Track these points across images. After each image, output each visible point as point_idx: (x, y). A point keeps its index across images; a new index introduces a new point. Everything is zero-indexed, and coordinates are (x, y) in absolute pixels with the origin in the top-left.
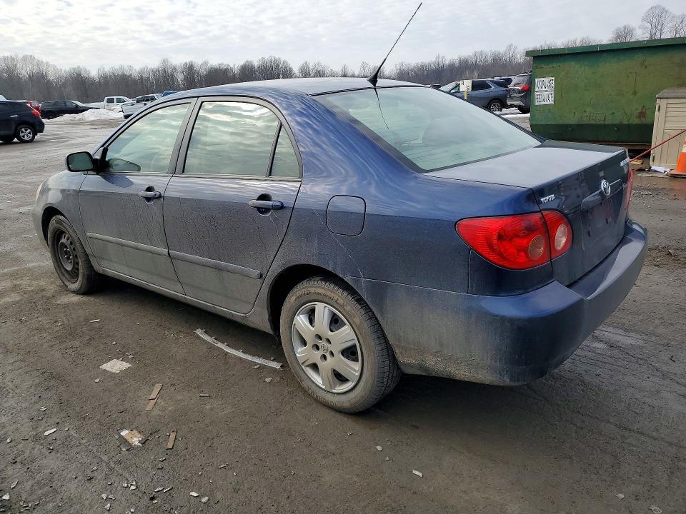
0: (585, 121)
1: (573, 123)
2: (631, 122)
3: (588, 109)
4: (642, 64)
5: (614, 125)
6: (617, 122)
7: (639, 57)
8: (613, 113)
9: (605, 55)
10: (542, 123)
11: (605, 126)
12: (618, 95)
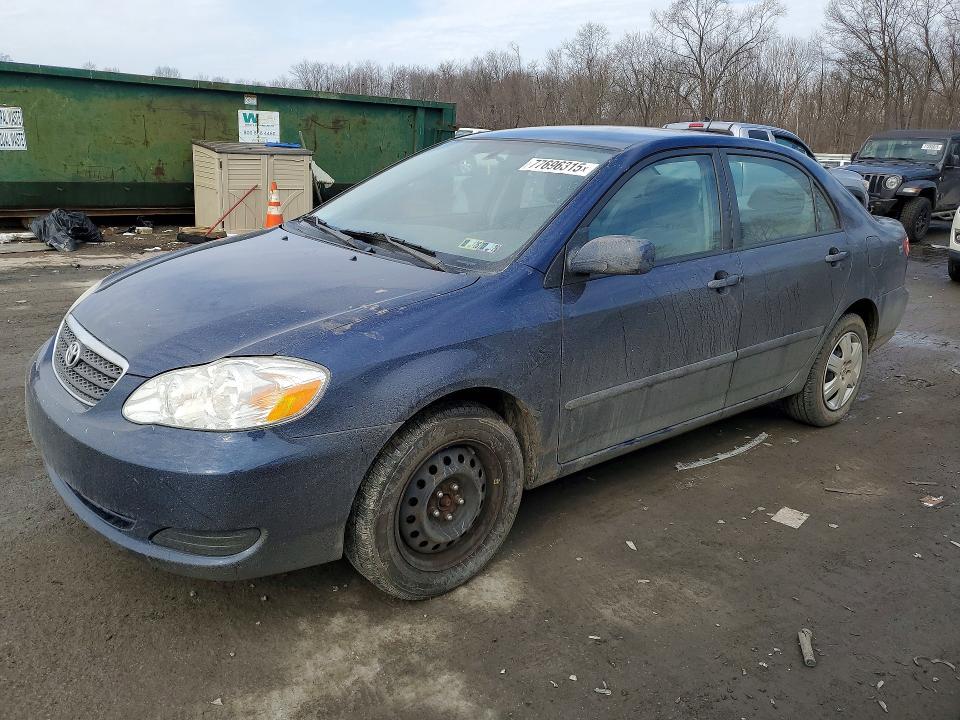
0: (84, 178)
1: (63, 180)
2: (148, 180)
3: (87, 161)
4: (149, 106)
5: (124, 184)
6: (129, 180)
7: (144, 97)
8: (123, 168)
9: (96, 86)
10: (10, 180)
11: (114, 185)
12: (126, 144)
